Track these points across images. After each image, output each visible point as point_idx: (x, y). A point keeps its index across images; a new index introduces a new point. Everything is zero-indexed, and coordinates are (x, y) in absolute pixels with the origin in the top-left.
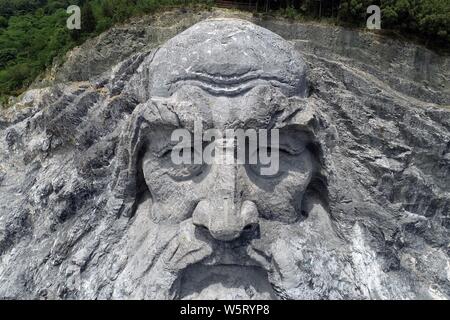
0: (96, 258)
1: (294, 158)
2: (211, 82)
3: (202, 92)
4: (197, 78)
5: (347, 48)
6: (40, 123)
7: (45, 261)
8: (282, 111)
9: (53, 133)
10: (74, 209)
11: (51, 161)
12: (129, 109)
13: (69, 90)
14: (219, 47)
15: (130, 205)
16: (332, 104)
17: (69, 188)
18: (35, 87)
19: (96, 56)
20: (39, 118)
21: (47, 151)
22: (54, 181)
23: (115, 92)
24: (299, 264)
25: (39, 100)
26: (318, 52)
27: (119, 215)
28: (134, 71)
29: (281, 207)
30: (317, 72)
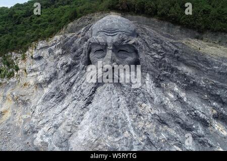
0: (76, 81)
2: (107, 32)
3: (105, 35)
4: (104, 31)
5: (148, 23)
6: (59, 46)
7: (62, 83)
8: (125, 40)
9: (64, 49)
10: (70, 69)
11: (62, 58)
12: (86, 40)
13: (69, 36)
14: (109, 23)
15: (86, 67)
16: (143, 39)
17: (69, 63)
18: (57, 35)
19: (77, 25)
21: (61, 54)
22: (65, 62)
23: (82, 36)
25: (59, 39)
26: (140, 25)
28: (88, 30)
30: (139, 30)
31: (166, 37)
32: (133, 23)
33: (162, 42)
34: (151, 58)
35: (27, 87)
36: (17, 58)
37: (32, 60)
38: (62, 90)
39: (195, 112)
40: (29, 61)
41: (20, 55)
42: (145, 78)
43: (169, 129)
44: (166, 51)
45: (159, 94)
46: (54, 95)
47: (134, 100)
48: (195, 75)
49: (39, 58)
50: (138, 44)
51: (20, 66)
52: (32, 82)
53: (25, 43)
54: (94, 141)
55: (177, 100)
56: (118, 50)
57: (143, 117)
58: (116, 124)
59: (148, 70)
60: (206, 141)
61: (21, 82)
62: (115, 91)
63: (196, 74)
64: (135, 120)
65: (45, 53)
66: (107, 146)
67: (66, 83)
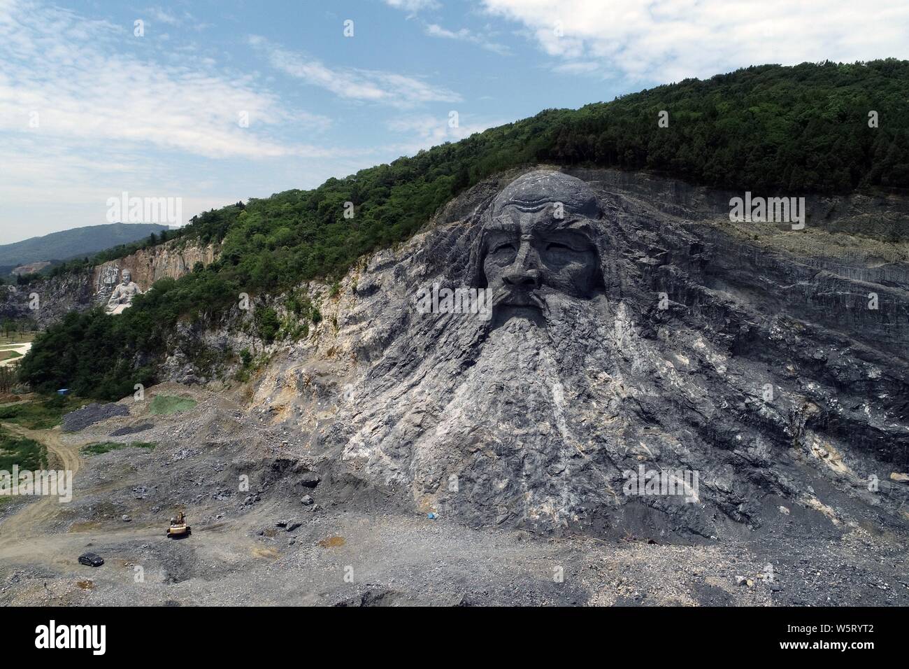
0: (450, 325)
5: (627, 184)
6: (420, 259)
7: (417, 333)
9: (431, 261)
13: (445, 229)
14: (529, 186)
16: (613, 222)
18: (420, 233)
19: (466, 202)
20: (420, 254)
21: (424, 276)
23: (474, 223)
24: (565, 310)
25: (422, 241)
26: (607, 189)
28: (487, 207)
30: (604, 202)
31: (674, 214)
32: (591, 186)
33: (659, 223)
34: (631, 266)
35: (335, 357)
36: (319, 294)
37: (352, 297)
38: (415, 350)
39: (747, 401)
40: (345, 299)
41: (328, 287)
42: (615, 314)
43: (664, 434)
44: (670, 246)
45: (649, 353)
46: (395, 364)
47: (576, 358)
48: (756, 312)
49: (372, 290)
51: (323, 312)
52: (347, 345)
53: (342, 259)
54: (466, 432)
55: (697, 372)
56: (546, 245)
57: (598, 402)
58: (523, 401)
59: (622, 294)
60: (773, 479)
61: (321, 349)
62: (529, 335)
63: (761, 309)
64: (572, 404)
65: (388, 276)
66: (494, 442)
67: (425, 334)
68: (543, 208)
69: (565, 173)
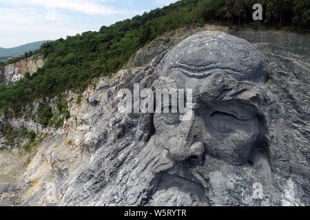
1: (242, 122)
2: (189, 69)
3: (182, 75)
4: (181, 67)
5: (300, 48)
6: (121, 87)
7: (107, 156)
8: (231, 89)
10: (124, 133)
13: (134, 71)
14: (196, 49)
15: (146, 135)
16: (282, 88)
17: (123, 122)
19: (147, 53)
20: (121, 85)
23: (150, 73)
24: (229, 191)
25: (123, 75)
27: (140, 139)
28: (159, 62)
29: (226, 152)
30: (272, 65)
34: (302, 139)
35: (71, 147)
36: (72, 99)
37: (87, 105)
38: (104, 171)
40: (84, 105)
41: (77, 96)
46: (93, 176)
49: (96, 103)
50: (265, 100)
51: (72, 113)
53: (85, 79)
56: (211, 112)
61: (68, 136)
65: (103, 96)
67: (112, 159)
68: (209, 75)
69: (231, 34)
